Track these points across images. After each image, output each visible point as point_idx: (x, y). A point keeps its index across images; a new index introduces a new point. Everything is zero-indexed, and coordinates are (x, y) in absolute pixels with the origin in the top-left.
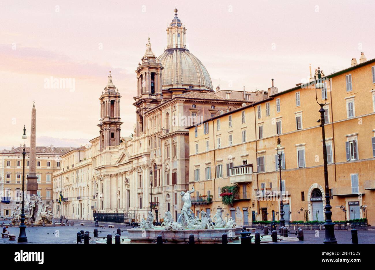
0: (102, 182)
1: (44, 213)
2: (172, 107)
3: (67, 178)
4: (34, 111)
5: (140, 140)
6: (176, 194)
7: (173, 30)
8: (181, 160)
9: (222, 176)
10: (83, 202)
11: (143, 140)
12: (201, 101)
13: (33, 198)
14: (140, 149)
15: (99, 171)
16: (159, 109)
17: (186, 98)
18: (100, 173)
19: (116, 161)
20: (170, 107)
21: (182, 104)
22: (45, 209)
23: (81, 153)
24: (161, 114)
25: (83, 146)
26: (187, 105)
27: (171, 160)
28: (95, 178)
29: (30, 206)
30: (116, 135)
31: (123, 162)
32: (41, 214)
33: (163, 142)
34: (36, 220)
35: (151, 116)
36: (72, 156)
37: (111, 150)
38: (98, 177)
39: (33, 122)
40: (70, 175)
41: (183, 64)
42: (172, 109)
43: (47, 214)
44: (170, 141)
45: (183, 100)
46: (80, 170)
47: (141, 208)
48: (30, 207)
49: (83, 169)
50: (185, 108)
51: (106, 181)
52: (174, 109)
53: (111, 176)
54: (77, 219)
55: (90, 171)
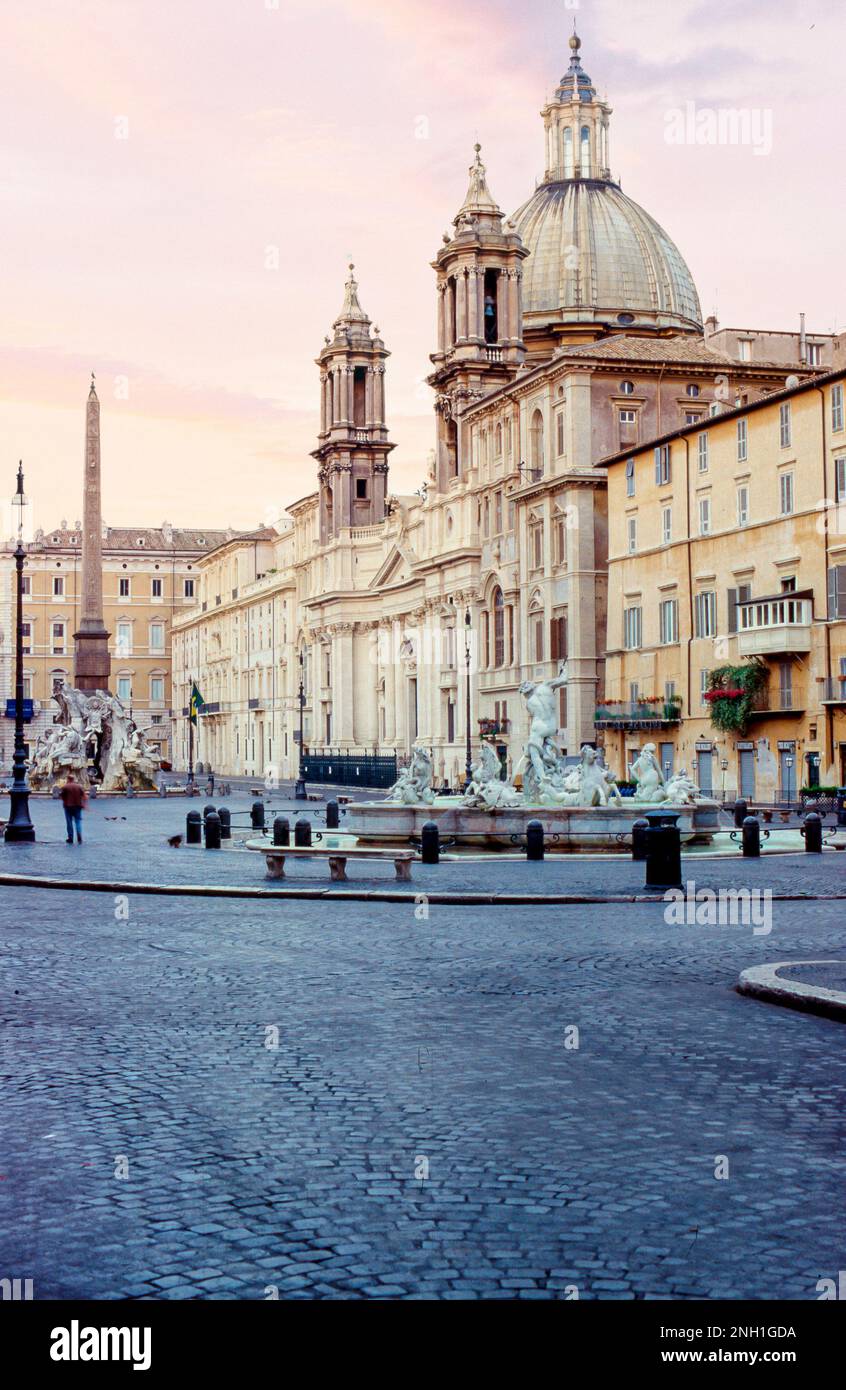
0: (327, 648)
1: (131, 754)
2: (552, 391)
3: (217, 636)
4: (93, 408)
5: (449, 506)
6: (563, 692)
7: (564, 113)
8: (581, 575)
9: (713, 633)
10: (267, 717)
11: (459, 505)
12: (652, 371)
13: (95, 704)
14: (448, 536)
15: (317, 614)
16: (510, 396)
17: (600, 360)
18: (322, 619)
19: (372, 576)
20: (546, 391)
21: (586, 380)
22: (136, 739)
23: (262, 549)
24: (517, 415)
25: (267, 525)
26: (601, 382)
27: (548, 573)
28: (306, 635)
29: (87, 729)
30: (374, 488)
31: (396, 581)
32: (121, 755)
33: (524, 512)
34: (107, 777)
35: (485, 423)
36: (232, 560)
37: (357, 541)
38: (313, 633)
39: (90, 444)
40: (226, 625)
41: (600, 236)
42: (552, 396)
43: (142, 755)
44: (544, 508)
45: (589, 367)
46: (256, 608)
47: (451, 739)
48: (85, 734)
49: (265, 606)
50: (595, 391)
51: (341, 644)
52: (558, 399)
53: (356, 629)
54: (250, 774)
55: (288, 613)
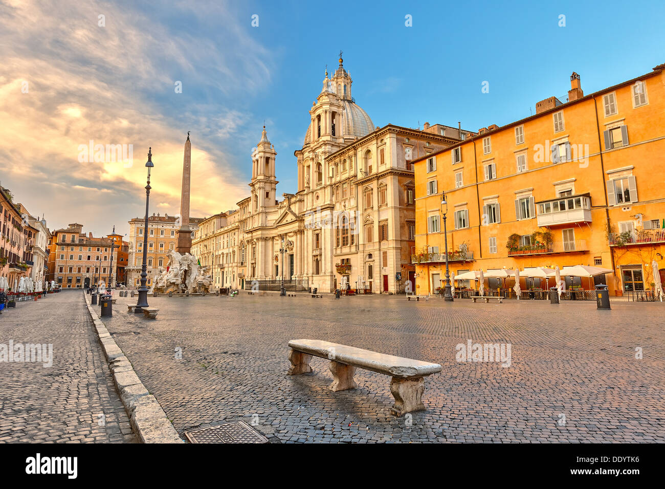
0: (254, 246)
2: (377, 141)
3: (206, 246)
5: (318, 191)
6: (385, 253)
8: (395, 208)
10: (226, 270)
11: (323, 190)
13: (185, 258)
14: (316, 202)
15: (250, 235)
16: (353, 147)
17: (400, 128)
18: (252, 237)
19: (274, 221)
20: (375, 142)
21: (395, 136)
23: (223, 219)
24: (355, 155)
25: (224, 212)
26: (399, 137)
27: (376, 208)
28: (244, 242)
30: (271, 194)
31: (284, 222)
33: (360, 188)
35: (337, 160)
36: (212, 223)
37: (267, 211)
38: (248, 242)
39: (186, 159)
40: (211, 241)
42: (377, 143)
44: (374, 185)
45: (397, 130)
46: (222, 236)
47: (318, 273)
49: (226, 235)
50: (397, 140)
51: (260, 245)
52: (380, 144)
53: (265, 239)
55: (236, 237)
